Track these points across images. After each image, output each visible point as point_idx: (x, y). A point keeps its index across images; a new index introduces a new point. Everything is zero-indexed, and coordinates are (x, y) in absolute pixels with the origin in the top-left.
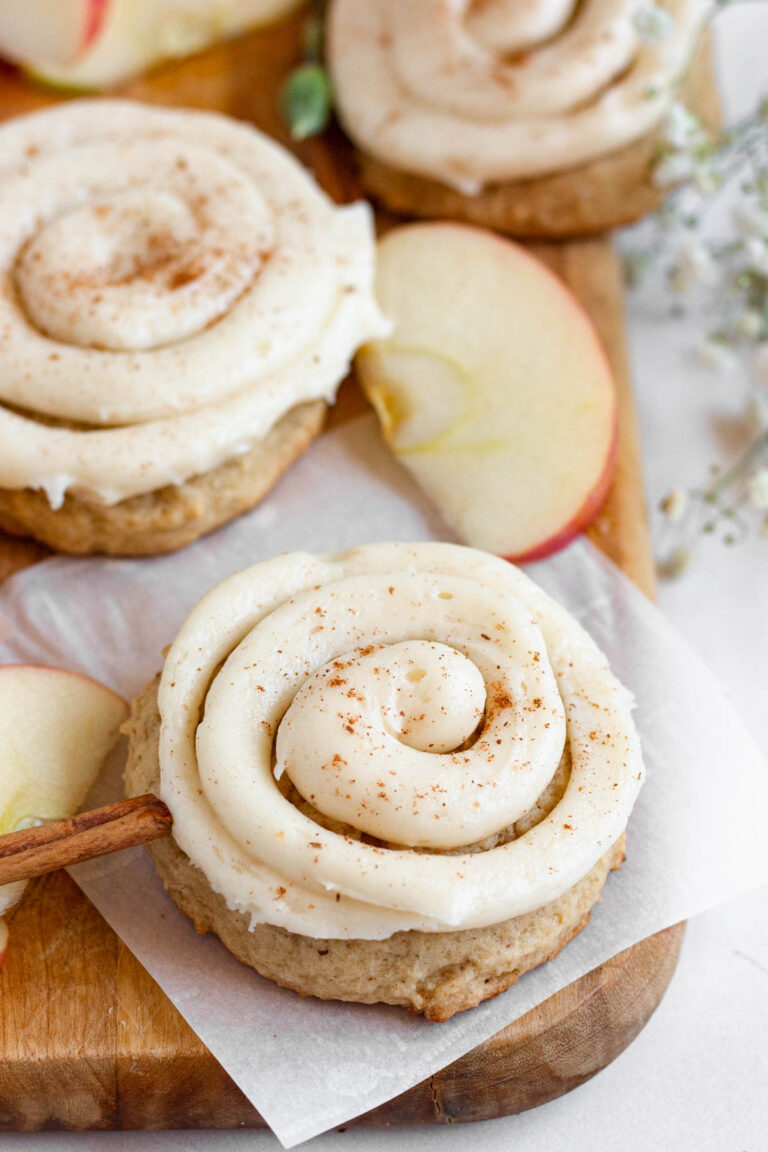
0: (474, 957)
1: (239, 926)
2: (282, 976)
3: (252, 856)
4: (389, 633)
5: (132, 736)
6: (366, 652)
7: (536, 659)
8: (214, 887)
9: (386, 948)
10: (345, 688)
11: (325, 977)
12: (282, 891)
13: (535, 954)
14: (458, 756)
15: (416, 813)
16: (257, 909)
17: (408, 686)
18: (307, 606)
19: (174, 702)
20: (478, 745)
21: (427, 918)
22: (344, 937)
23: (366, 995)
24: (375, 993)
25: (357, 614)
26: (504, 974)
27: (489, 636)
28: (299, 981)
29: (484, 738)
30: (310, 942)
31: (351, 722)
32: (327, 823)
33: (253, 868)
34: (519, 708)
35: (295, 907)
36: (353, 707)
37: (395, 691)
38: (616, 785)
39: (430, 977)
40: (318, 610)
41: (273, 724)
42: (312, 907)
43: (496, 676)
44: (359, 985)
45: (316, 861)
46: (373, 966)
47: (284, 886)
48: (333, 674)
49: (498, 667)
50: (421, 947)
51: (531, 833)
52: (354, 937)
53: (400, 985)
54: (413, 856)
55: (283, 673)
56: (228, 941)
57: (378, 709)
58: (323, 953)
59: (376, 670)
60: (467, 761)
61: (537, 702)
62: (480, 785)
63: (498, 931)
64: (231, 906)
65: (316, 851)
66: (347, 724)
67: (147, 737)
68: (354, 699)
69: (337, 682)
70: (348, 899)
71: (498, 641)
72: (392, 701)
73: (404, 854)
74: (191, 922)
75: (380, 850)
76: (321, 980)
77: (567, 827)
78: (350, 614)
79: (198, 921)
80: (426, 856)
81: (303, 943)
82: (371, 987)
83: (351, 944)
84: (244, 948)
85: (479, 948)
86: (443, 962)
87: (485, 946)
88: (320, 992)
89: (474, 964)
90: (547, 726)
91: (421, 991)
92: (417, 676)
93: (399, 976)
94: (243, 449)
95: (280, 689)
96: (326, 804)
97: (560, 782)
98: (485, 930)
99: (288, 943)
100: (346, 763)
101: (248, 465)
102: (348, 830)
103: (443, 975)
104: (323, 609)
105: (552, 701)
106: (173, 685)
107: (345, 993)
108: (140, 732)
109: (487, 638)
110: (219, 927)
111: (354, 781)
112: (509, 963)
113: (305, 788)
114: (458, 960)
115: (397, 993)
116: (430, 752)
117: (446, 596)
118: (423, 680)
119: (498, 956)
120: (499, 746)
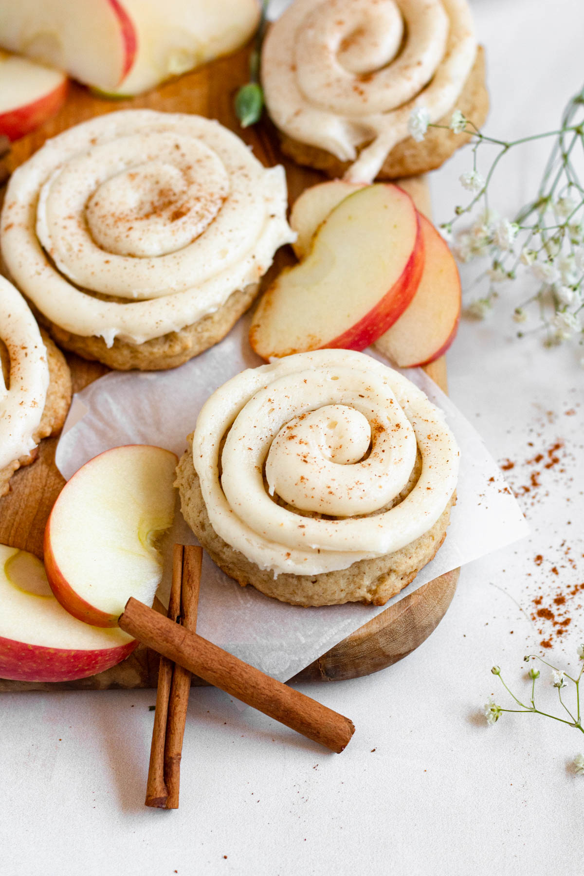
0: (394, 567)
1: (265, 578)
2: (293, 599)
3: (269, 539)
4: (309, 404)
5: (181, 487)
6: (302, 418)
7: (391, 402)
8: (250, 560)
9: (347, 573)
10: (297, 440)
11: (317, 595)
12: (288, 554)
13: (424, 559)
14: (363, 463)
15: (350, 498)
16: (276, 566)
17: (331, 432)
18: (262, 398)
19: (204, 465)
20: (372, 455)
21: (369, 552)
22: (327, 571)
23: (341, 600)
24: (345, 597)
25: (290, 398)
26: (410, 573)
27: (363, 395)
28: (304, 600)
29: (375, 451)
30: (306, 578)
31: (305, 457)
32: (303, 513)
33: (270, 545)
34: (389, 431)
35: (297, 561)
36: (303, 449)
37: (323, 435)
38: (448, 461)
39: (372, 583)
40: (270, 400)
41: (260, 466)
42: (306, 559)
43: (373, 416)
44: (336, 595)
45: (304, 535)
46: (343, 583)
47: (289, 552)
48: (288, 433)
49: (373, 411)
50: (366, 568)
51: (410, 495)
52: (331, 570)
53: (358, 590)
54: (353, 521)
55: (259, 438)
56: (260, 587)
57: (317, 447)
58: (314, 582)
59: (311, 426)
60: (369, 465)
61: (398, 425)
62: (379, 476)
63: (403, 551)
64: (262, 568)
65: (303, 530)
66: (303, 459)
67: (191, 487)
68: (303, 445)
69: (292, 437)
70: (325, 551)
71: (369, 397)
72: (323, 440)
73: (348, 521)
74: (237, 581)
75: (335, 521)
76: (316, 597)
77: (428, 489)
78: (287, 398)
79: (240, 579)
80: (360, 520)
81: (303, 579)
82: (343, 595)
83: (329, 575)
84: (270, 589)
85: (396, 562)
86: (379, 573)
87: (398, 561)
88: (315, 603)
89: (395, 571)
90: (406, 437)
91: (369, 591)
92: (333, 425)
93: (357, 586)
94: (212, 310)
95: (260, 447)
96: (300, 504)
97: (418, 466)
98: (396, 552)
99: (295, 581)
100: (307, 480)
101: (216, 318)
102: (314, 515)
103: (379, 580)
104: (272, 398)
105: (406, 424)
106: (201, 456)
107: (330, 601)
108: (186, 485)
109: (362, 397)
110: (253, 580)
111: (314, 488)
112: (412, 567)
113: (287, 497)
114: (386, 571)
115: (357, 595)
116: (348, 464)
117: (335, 378)
118: (337, 426)
119: (405, 565)
120: (384, 453)
